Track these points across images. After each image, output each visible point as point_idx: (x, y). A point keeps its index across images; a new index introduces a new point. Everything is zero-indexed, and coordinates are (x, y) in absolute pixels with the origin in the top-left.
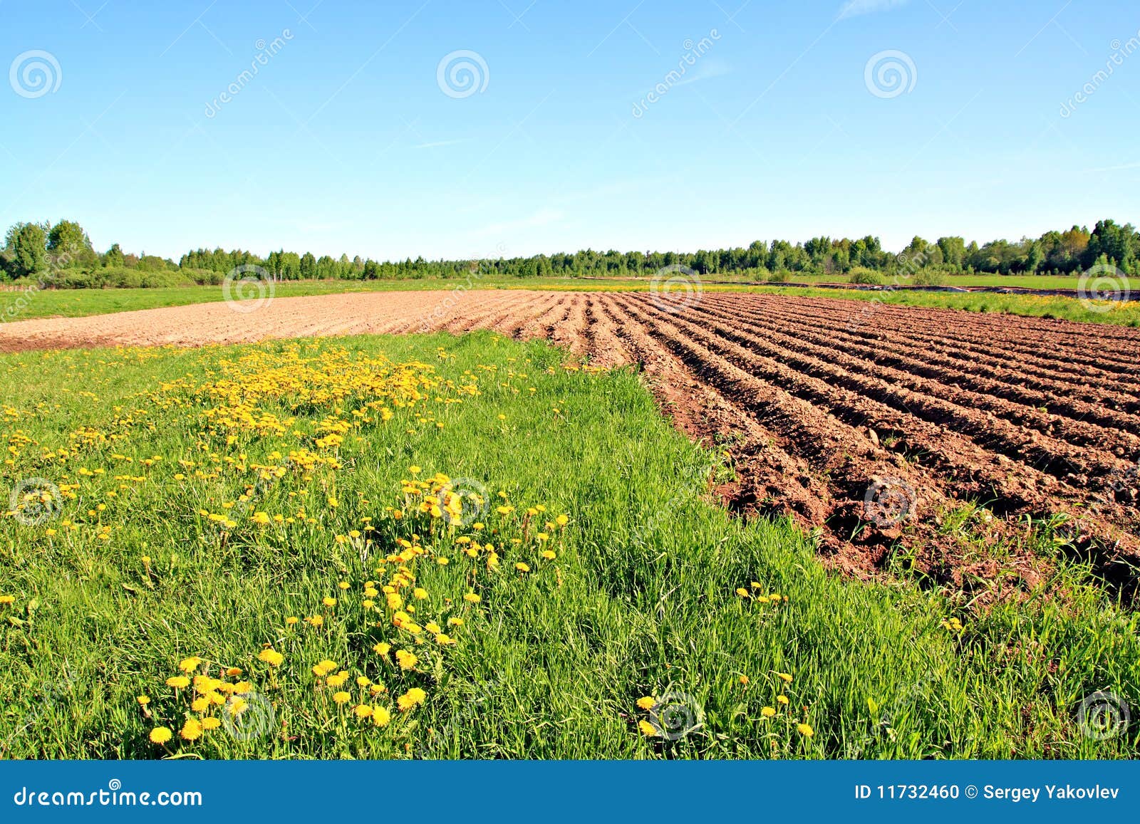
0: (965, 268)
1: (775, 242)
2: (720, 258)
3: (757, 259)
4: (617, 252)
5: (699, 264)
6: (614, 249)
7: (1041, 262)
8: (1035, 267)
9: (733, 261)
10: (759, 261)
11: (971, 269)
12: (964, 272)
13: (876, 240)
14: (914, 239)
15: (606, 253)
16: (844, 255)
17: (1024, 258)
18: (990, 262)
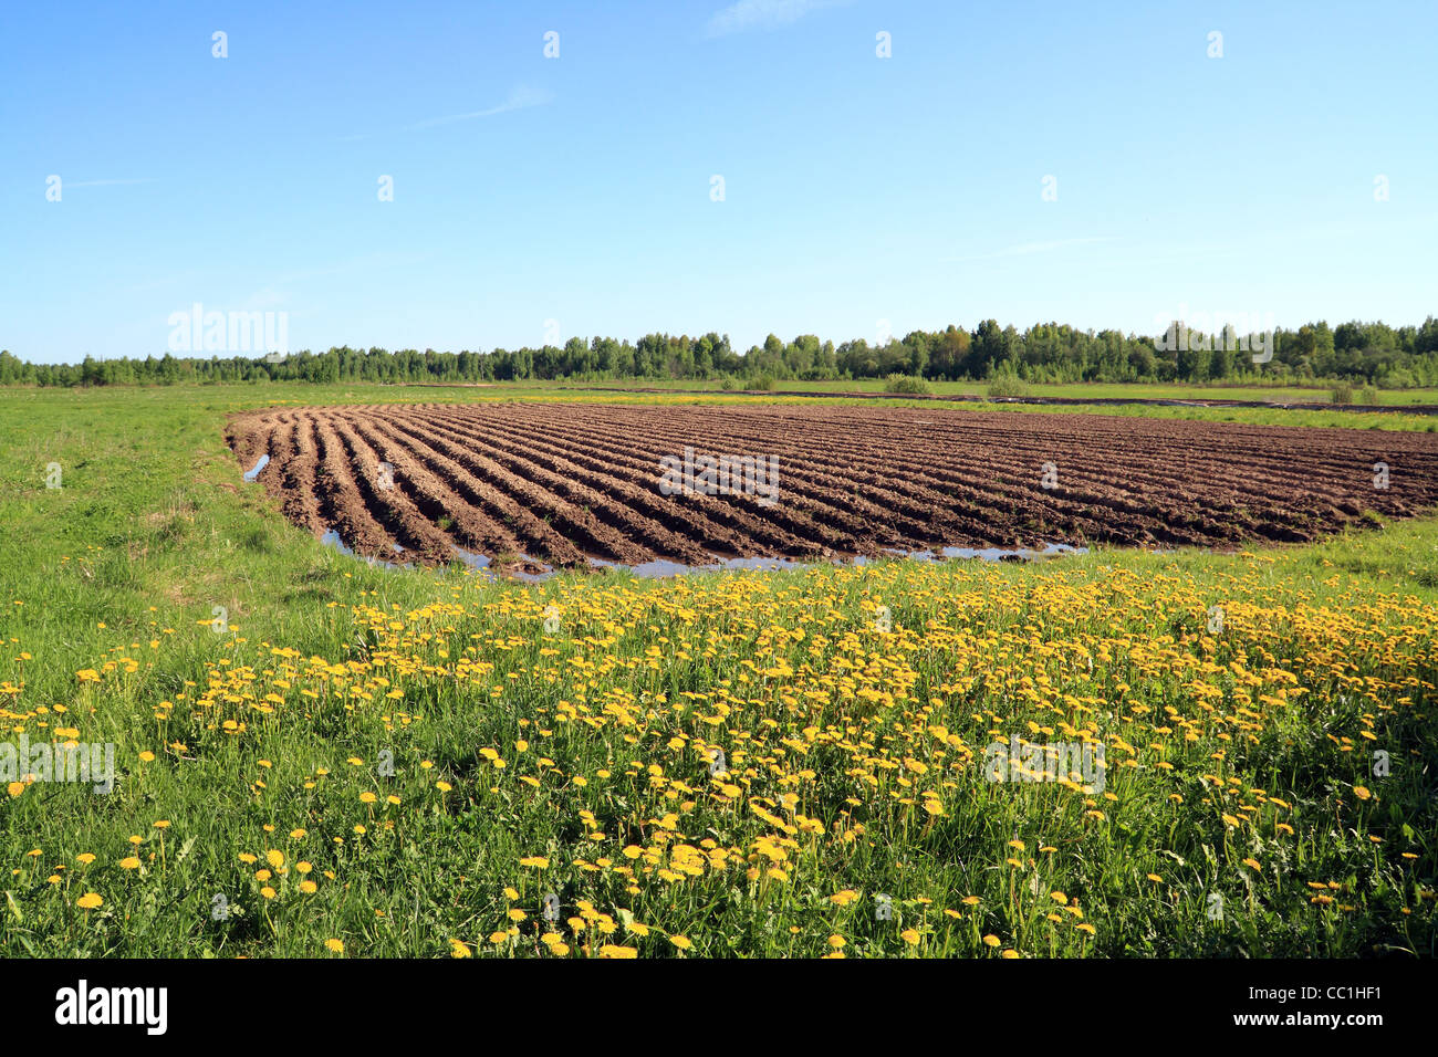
0: (842, 372)
1: (597, 339)
2: (534, 359)
3: (581, 361)
4: (383, 351)
5: (503, 368)
6: (379, 347)
7: (926, 366)
8: (920, 371)
9: (550, 363)
10: (584, 363)
11: (848, 373)
12: (842, 377)
13: (725, 338)
14: (768, 338)
15: (367, 352)
16: (688, 356)
17: (906, 361)
18: (868, 365)
